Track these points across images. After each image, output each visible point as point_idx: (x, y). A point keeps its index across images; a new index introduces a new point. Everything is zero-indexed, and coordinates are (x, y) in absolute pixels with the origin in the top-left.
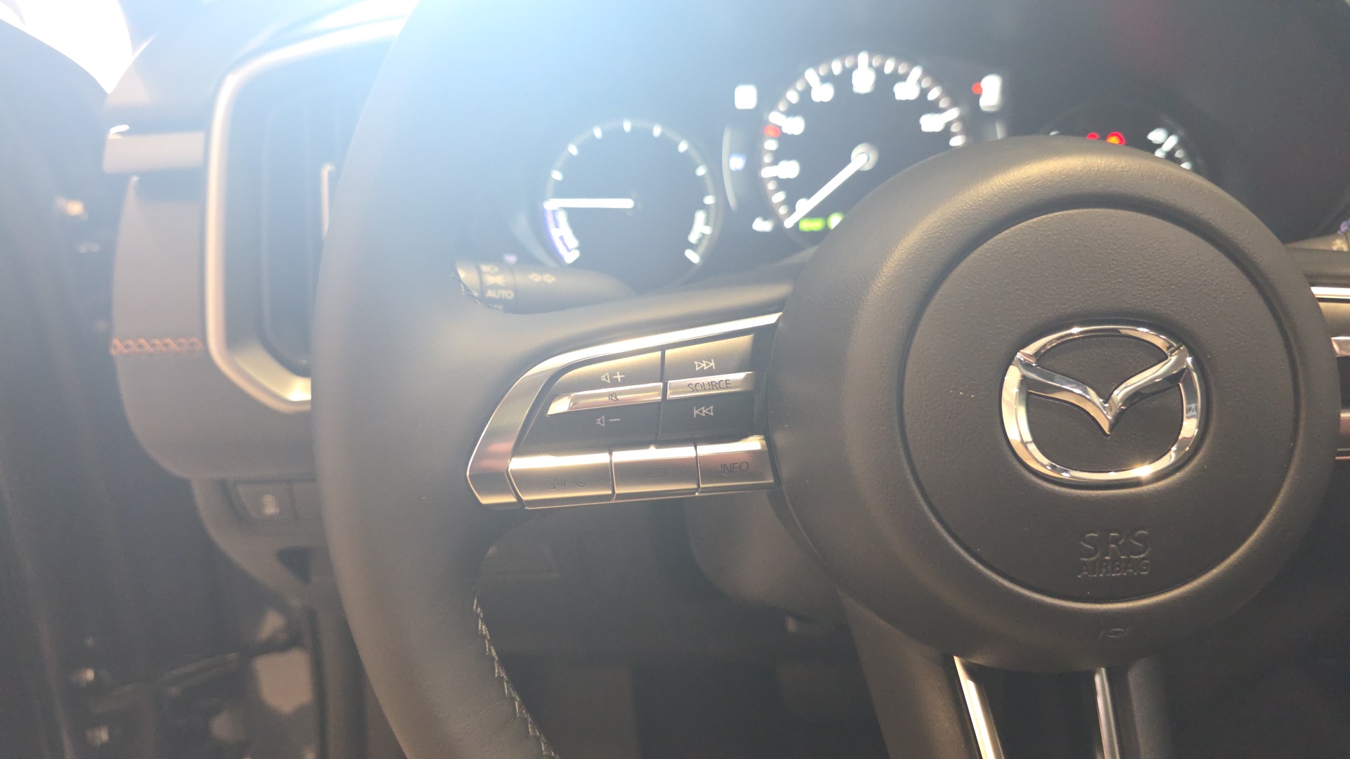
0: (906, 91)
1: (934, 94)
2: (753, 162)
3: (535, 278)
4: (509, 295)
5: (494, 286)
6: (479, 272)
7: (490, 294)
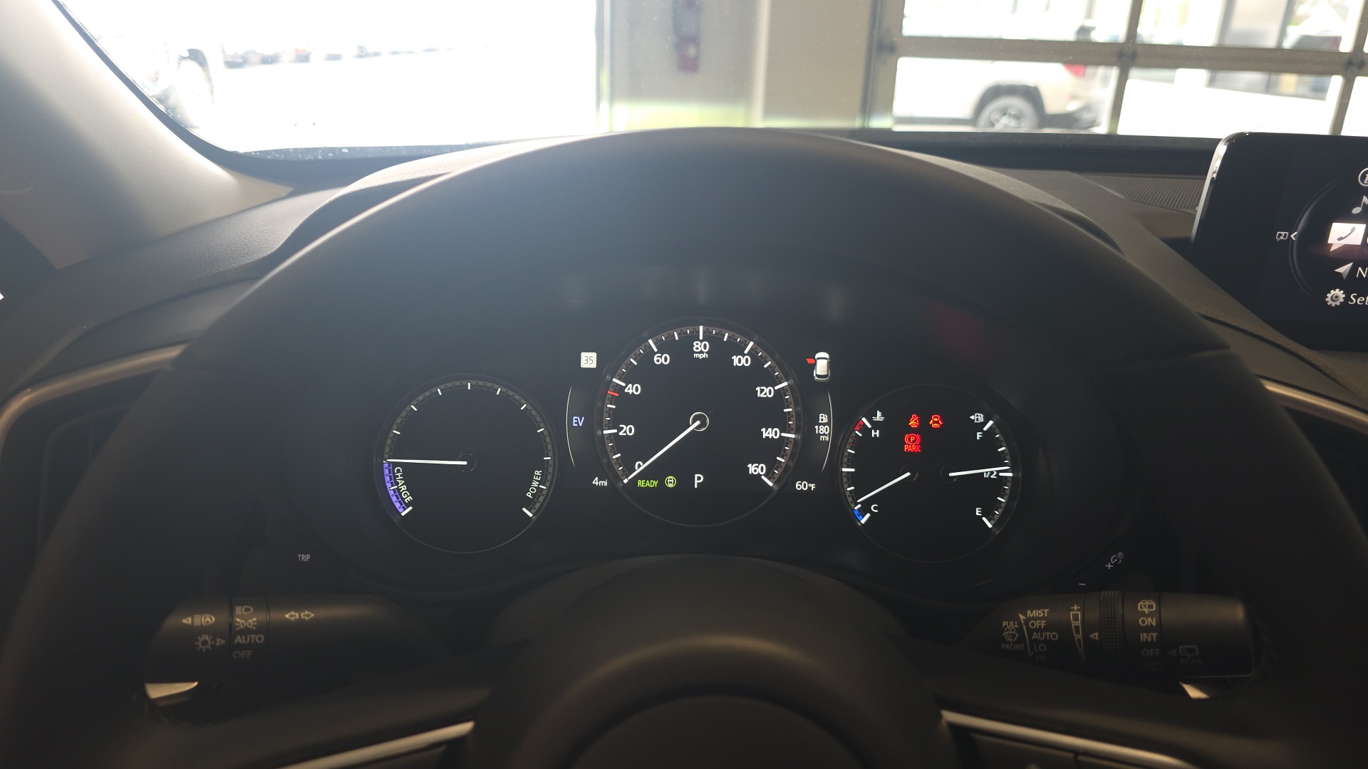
1: (768, 364)
2: (594, 423)
3: (292, 616)
4: (259, 639)
5: (246, 631)
6: (232, 613)
7: (239, 639)
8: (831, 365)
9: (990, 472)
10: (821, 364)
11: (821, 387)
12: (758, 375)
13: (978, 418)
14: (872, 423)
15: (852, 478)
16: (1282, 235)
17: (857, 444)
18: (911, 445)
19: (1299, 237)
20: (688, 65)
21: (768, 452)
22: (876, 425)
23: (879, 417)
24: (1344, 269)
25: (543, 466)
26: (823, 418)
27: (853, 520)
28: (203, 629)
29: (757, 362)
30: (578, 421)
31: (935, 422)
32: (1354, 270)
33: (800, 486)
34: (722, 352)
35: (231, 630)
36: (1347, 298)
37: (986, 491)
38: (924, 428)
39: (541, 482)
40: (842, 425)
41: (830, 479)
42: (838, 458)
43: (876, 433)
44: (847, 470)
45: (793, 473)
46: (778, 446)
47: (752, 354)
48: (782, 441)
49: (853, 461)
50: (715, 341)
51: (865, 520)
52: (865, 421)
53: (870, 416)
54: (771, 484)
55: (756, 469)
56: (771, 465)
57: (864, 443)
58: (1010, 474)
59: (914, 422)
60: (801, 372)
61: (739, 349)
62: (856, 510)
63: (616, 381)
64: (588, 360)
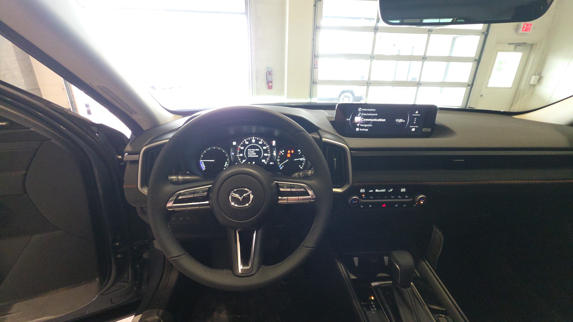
0: (261, 143)
1: (265, 143)
2: (236, 154)
3: (187, 177)
4: (182, 180)
5: (180, 179)
6: (178, 177)
7: (179, 180)
8: (276, 143)
9: (301, 159)
10: (274, 143)
11: (274, 147)
12: (263, 145)
13: (299, 151)
14: (282, 152)
15: (279, 161)
16: (348, 119)
17: (280, 156)
18: (289, 156)
19: (351, 120)
20: (270, 88)
21: (265, 158)
22: (283, 152)
23: (283, 151)
24: (358, 125)
25: (227, 161)
26: (274, 152)
27: (279, 168)
28: (174, 179)
29: (263, 143)
30: (233, 154)
32: (360, 125)
33: (271, 163)
34: (257, 141)
35: (178, 179)
36: (359, 129)
37: (301, 162)
38: (291, 153)
39: (227, 164)
40: (278, 153)
41: (276, 162)
42: (277, 158)
43: (283, 154)
44: (278, 160)
45: (270, 161)
46: (267, 157)
47: (262, 141)
48: (268, 156)
49: (279, 159)
50: (256, 139)
51: (281, 168)
52: (281, 152)
53: (282, 151)
54: (266, 163)
55: (263, 161)
56: (266, 160)
57: (281, 156)
58: (304, 160)
59: (289, 152)
60: (271, 144)
61: (260, 141)
62: (280, 166)
63: (239, 147)
64: (234, 143)
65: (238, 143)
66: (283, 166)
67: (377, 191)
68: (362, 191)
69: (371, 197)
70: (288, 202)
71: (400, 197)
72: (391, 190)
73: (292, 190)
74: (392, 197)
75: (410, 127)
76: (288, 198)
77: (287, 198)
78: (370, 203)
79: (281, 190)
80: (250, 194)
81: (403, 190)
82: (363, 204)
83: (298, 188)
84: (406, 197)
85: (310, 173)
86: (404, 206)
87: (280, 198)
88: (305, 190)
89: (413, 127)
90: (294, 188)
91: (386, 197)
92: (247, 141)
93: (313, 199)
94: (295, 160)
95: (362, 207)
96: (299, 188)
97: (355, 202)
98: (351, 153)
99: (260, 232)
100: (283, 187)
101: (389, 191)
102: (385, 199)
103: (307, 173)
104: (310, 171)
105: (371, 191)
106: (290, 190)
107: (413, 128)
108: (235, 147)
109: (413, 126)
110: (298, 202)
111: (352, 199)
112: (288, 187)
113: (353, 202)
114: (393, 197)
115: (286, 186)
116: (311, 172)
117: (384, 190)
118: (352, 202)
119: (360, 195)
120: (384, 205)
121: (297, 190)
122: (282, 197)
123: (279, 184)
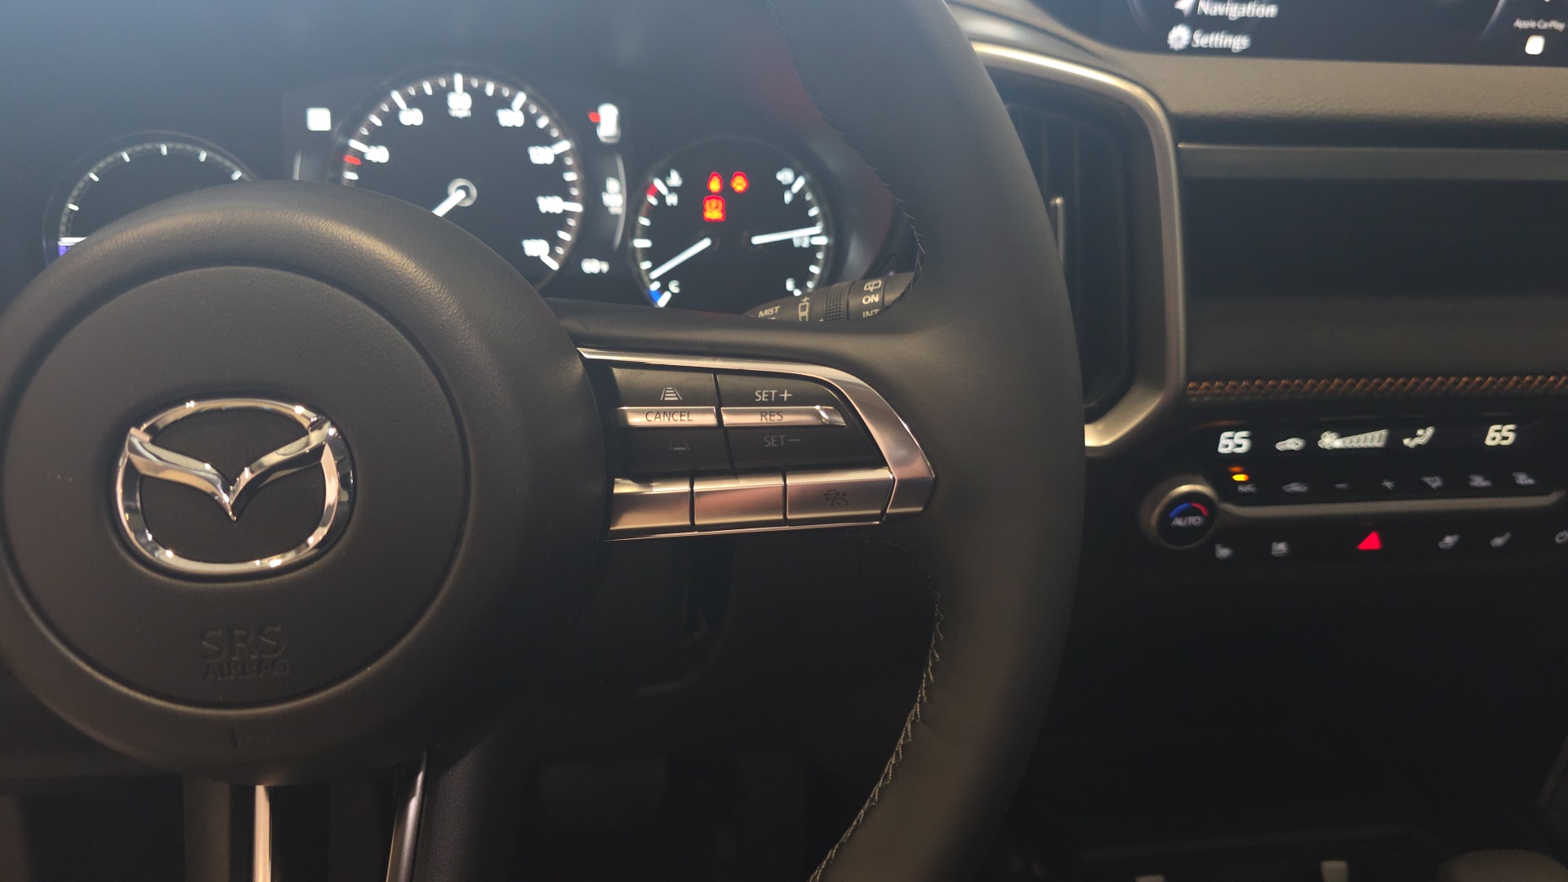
0: (511, 118)
1: (543, 122)
8: (622, 122)
9: (801, 237)
10: (608, 121)
11: (608, 149)
12: (532, 135)
13: (785, 176)
14: (667, 187)
15: (648, 253)
17: (652, 212)
18: (713, 213)
21: (548, 227)
22: (671, 190)
23: (675, 179)
26: (613, 184)
27: (648, 300)
29: (530, 119)
31: (739, 184)
33: (592, 266)
34: (485, 107)
37: (796, 260)
38: (727, 192)
40: (634, 192)
41: (622, 259)
42: (631, 230)
43: (672, 200)
44: (642, 243)
45: (581, 249)
46: (560, 220)
47: (524, 109)
48: (566, 214)
49: (647, 233)
50: (477, 95)
51: (663, 301)
52: (658, 184)
53: (664, 177)
54: (554, 265)
55: (536, 248)
56: (554, 242)
57: (660, 212)
58: (823, 241)
59: (715, 186)
60: (582, 130)
61: (507, 104)
62: (655, 286)
63: (355, 144)
64: (319, 119)
65: (347, 123)
66: (674, 287)
67: (1330, 441)
68: (1234, 442)
69: (1295, 487)
70: (693, 527)
71: (1478, 481)
72: (1424, 435)
73: (728, 419)
74: (1427, 480)
75: (1520, 24)
76: (699, 487)
77: (684, 487)
78: (1280, 528)
79: (637, 418)
80: (318, 450)
81: (1500, 435)
82: (1236, 533)
83: (779, 401)
84: (1523, 479)
85: (876, 299)
86: (1498, 541)
87: (624, 487)
88: (840, 420)
89: (1532, 24)
90: (745, 400)
91: (1388, 484)
92: (412, 103)
93: (908, 488)
94: (757, 240)
95: (1223, 552)
96: (790, 402)
97: (1194, 520)
98: (1178, 151)
99: (460, 776)
100: (650, 399)
101: (1406, 441)
102: (1387, 495)
103: (853, 303)
104: (870, 286)
105: (1293, 444)
106: (709, 420)
107: (1536, 32)
108: (329, 149)
109: (1537, 20)
110: (785, 522)
111: (1165, 501)
112: (691, 399)
113: (1179, 522)
114: (1435, 483)
115: (678, 388)
116: (882, 291)
117: (1377, 434)
118: (1166, 519)
119: (1218, 468)
120: (1372, 542)
121: (776, 419)
122: (644, 479)
123: (616, 372)
